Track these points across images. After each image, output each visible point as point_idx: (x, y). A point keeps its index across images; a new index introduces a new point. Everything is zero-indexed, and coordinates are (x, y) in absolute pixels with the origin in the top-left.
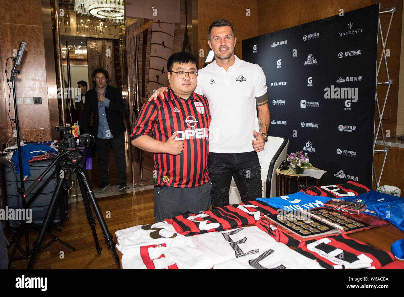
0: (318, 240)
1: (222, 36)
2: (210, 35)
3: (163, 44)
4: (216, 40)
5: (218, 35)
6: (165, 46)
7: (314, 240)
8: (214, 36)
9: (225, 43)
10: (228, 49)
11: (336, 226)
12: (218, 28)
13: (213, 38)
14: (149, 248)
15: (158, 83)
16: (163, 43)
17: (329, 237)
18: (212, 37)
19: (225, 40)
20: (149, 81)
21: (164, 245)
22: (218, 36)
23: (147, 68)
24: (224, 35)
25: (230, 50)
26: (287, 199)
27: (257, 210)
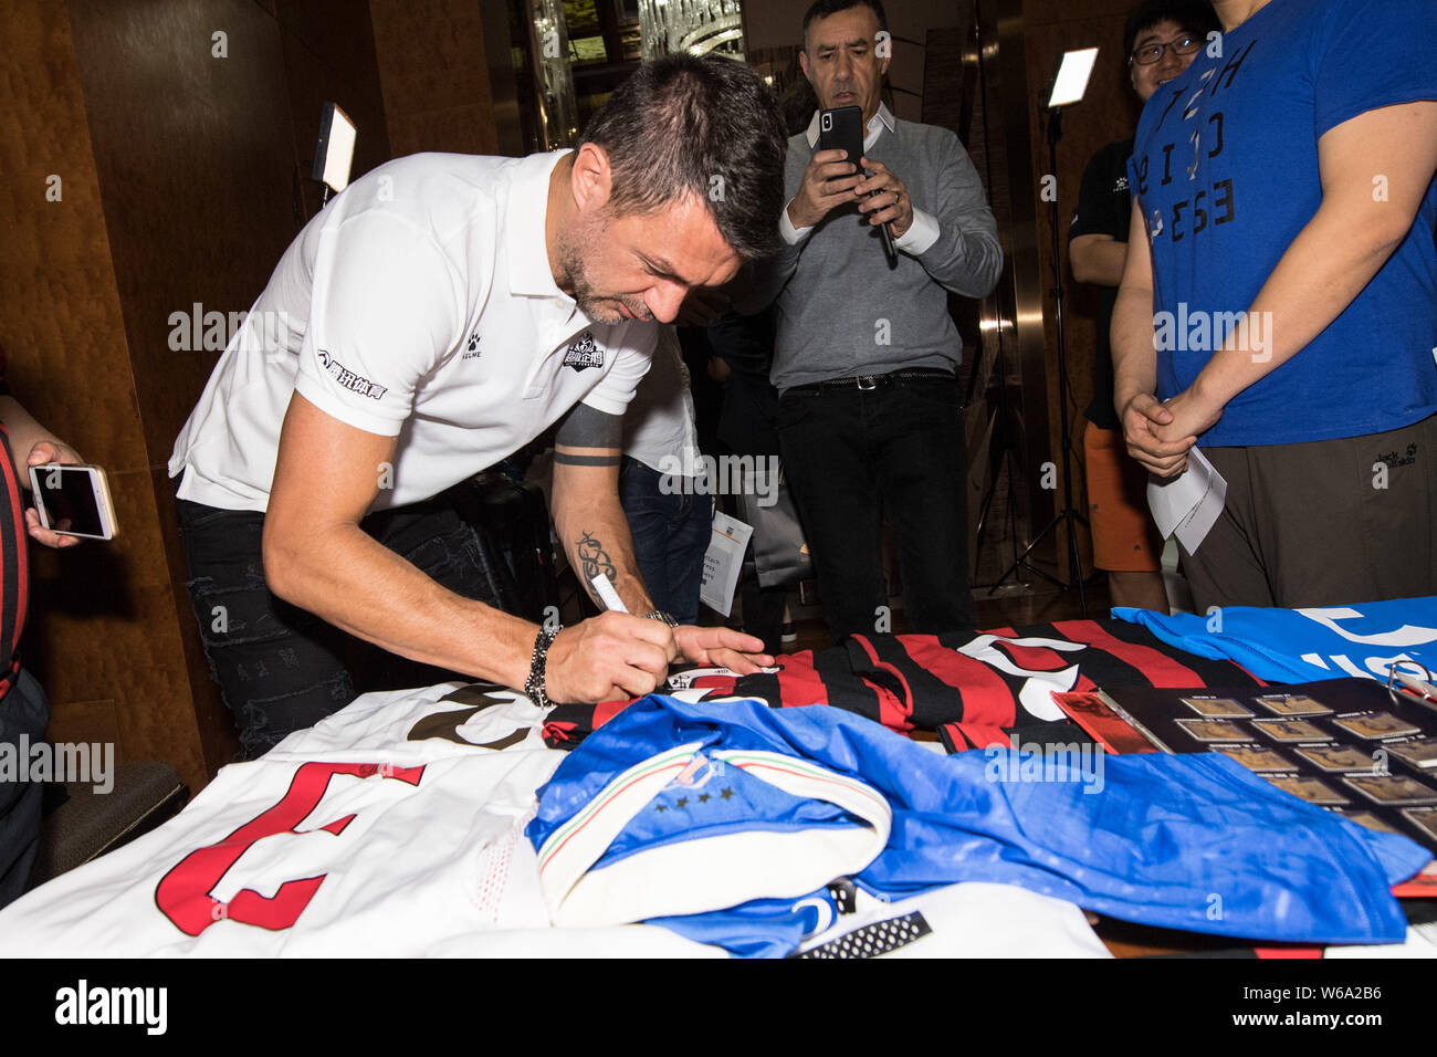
14: (336, 776)
26: (1337, 622)
27: (1068, 659)
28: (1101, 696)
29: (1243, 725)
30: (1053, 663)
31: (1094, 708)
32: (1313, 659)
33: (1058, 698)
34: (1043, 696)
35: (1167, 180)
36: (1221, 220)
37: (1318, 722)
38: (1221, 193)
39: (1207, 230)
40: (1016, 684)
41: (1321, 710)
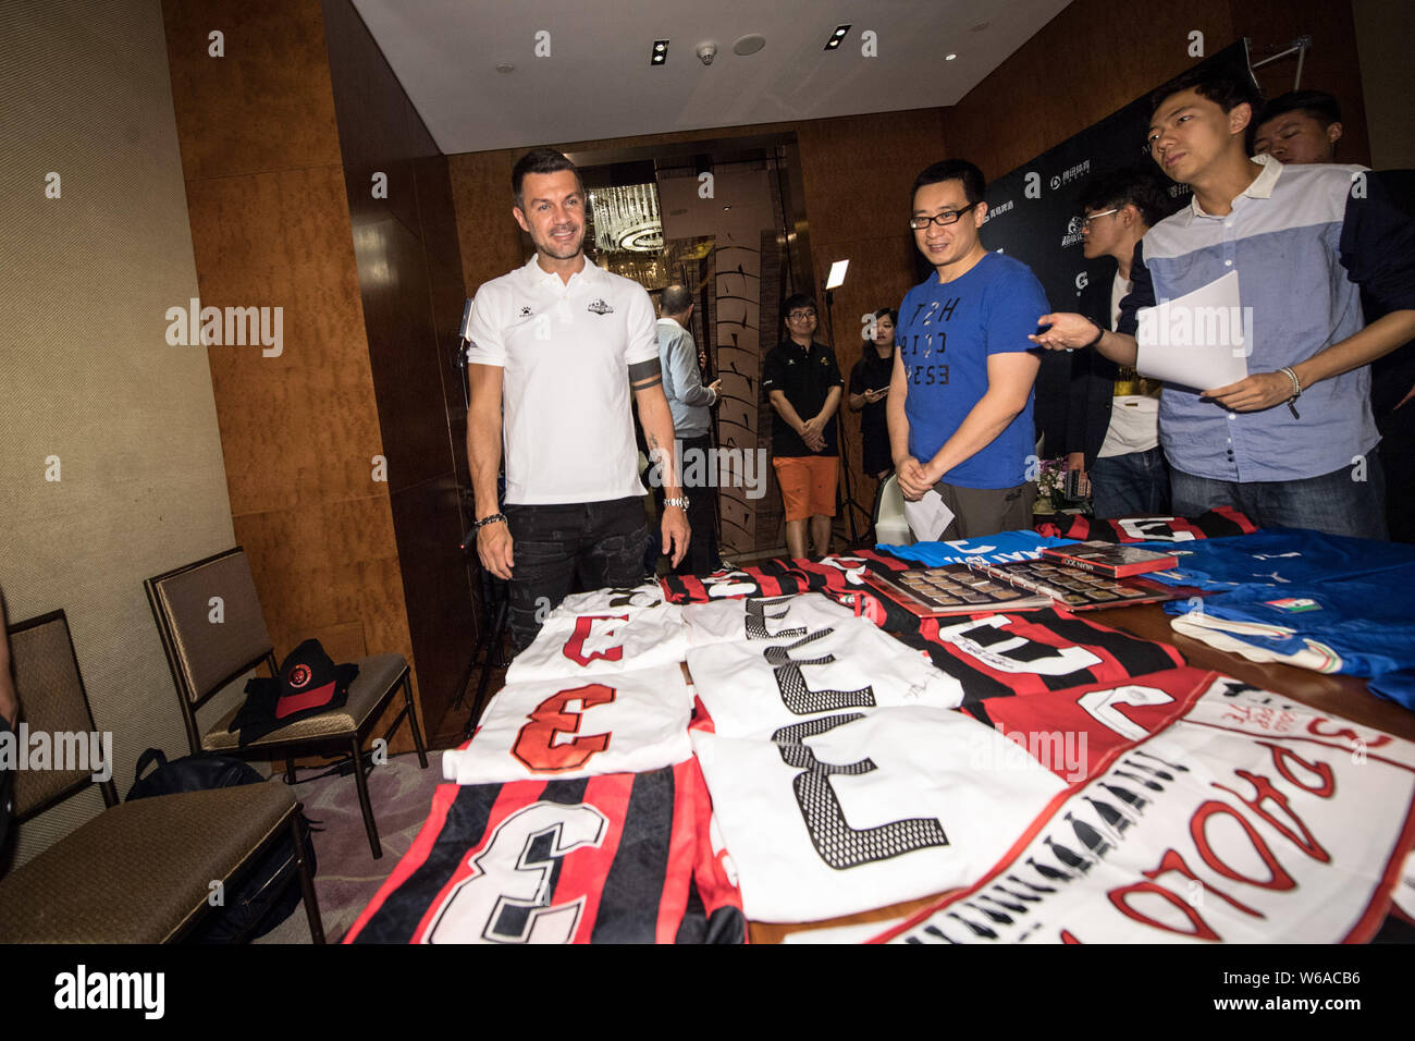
0: (977, 619)
1: (557, 197)
2: (521, 196)
3: (740, 271)
4: (539, 209)
5: (545, 197)
6: (743, 274)
7: (966, 618)
8: (535, 200)
9: (567, 216)
10: (574, 230)
11: (1047, 590)
12: (543, 176)
13: (532, 204)
14: (593, 621)
15: (736, 347)
16: (740, 268)
17: (1005, 613)
18: (527, 202)
19: (565, 210)
20: (718, 347)
21: (626, 618)
22: (544, 201)
23: (711, 322)
24: (562, 194)
25: (580, 232)
26: (960, 546)
27: (862, 564)
28: (875, 574)
29: (921, 579)
30: (857, 565)
31: (871, 578)
32: (948, 559)
33: (860, 576)
34: (854, 576)
35: (914, 353)
36: (942, 383)
37: (946, 577)
38: (943, 371)
39: (934, 385)
40: (844, 572)
41: (946, 574)
